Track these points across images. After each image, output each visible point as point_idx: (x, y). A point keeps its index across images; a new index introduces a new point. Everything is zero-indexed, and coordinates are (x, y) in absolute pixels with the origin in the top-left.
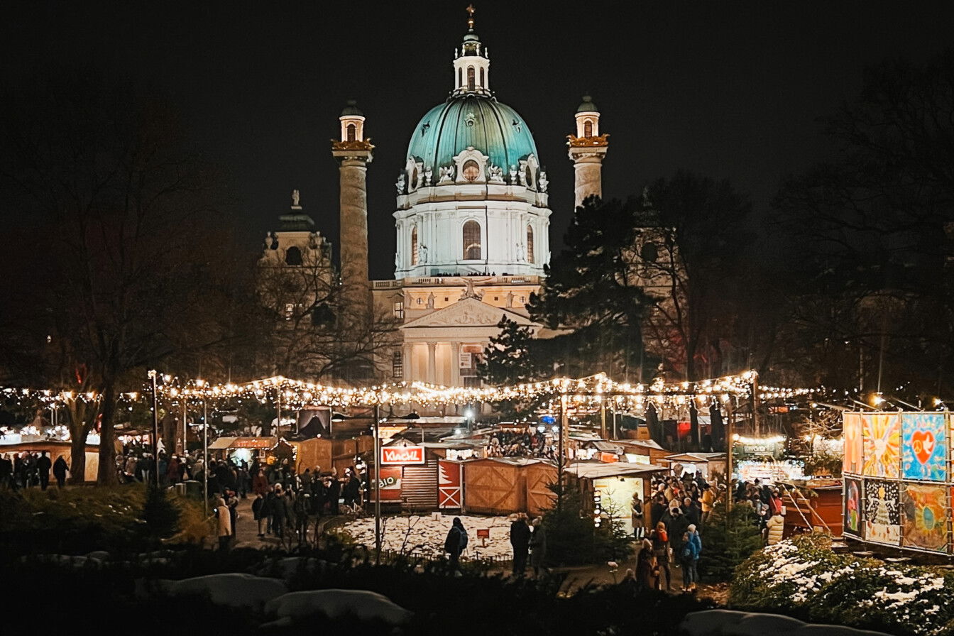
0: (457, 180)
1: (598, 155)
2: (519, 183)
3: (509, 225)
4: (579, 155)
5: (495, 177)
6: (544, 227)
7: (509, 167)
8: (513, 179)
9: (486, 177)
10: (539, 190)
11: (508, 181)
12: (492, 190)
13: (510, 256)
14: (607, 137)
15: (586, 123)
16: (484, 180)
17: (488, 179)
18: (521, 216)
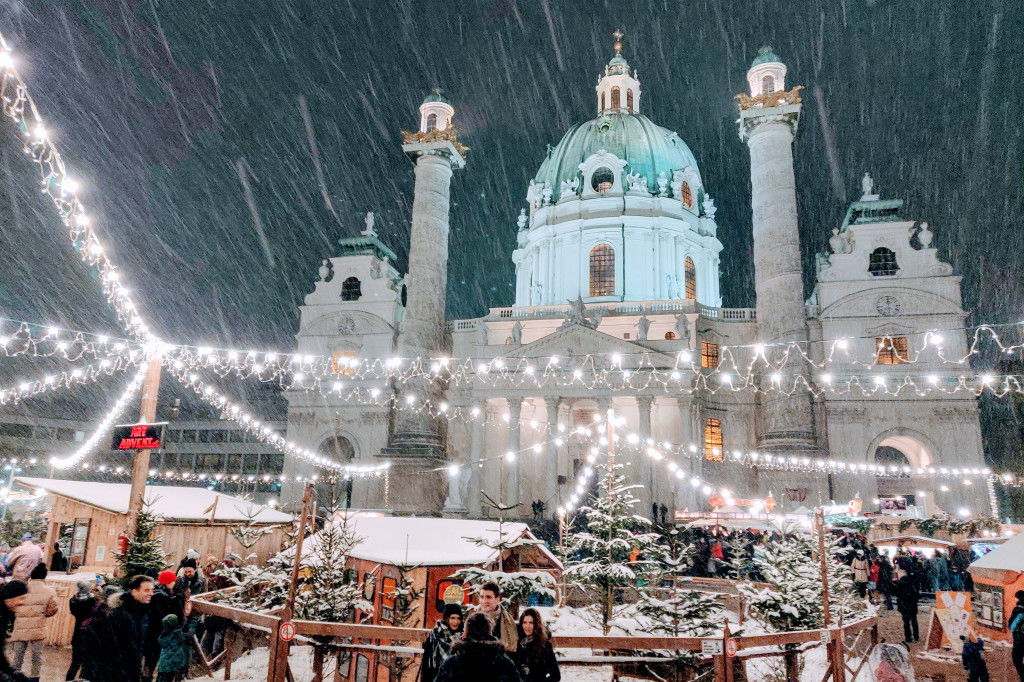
0: (584, 194)
1: (786, 119)
2: (671, 196)
3: (657, 250)
4: (755, 122)
5: (636, 187)
6: (711, 263)
7: (656, 176)
8: (663, 189)
9: (624, 188)
10: (702, 214)
11: (655, 192)
12: (632, 202)
13: (658, 289)
14: (799, 91)
15: (764, 80)
16: (621, 191)
17: (626, 189)
18: (675, 238)
